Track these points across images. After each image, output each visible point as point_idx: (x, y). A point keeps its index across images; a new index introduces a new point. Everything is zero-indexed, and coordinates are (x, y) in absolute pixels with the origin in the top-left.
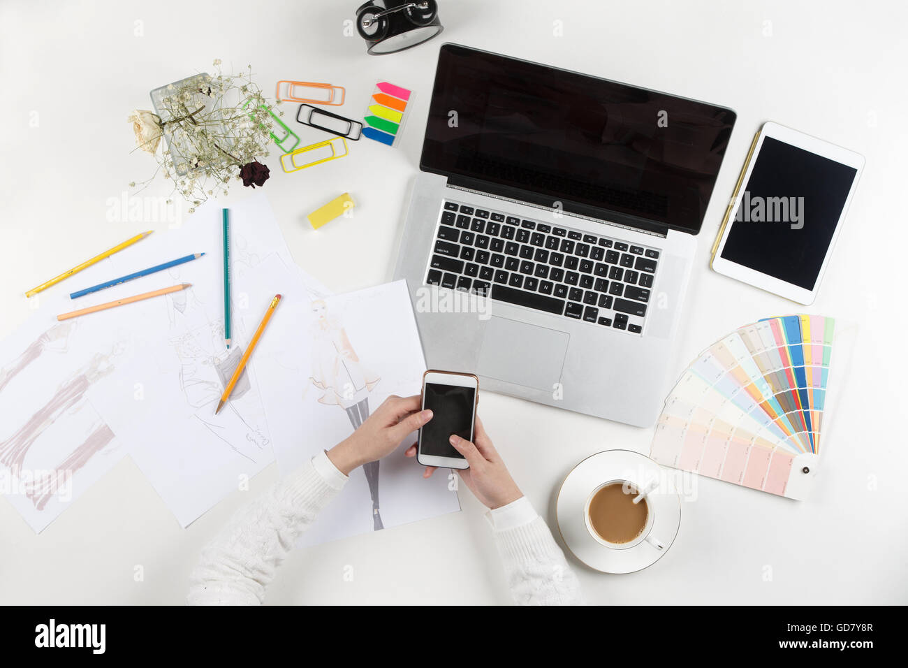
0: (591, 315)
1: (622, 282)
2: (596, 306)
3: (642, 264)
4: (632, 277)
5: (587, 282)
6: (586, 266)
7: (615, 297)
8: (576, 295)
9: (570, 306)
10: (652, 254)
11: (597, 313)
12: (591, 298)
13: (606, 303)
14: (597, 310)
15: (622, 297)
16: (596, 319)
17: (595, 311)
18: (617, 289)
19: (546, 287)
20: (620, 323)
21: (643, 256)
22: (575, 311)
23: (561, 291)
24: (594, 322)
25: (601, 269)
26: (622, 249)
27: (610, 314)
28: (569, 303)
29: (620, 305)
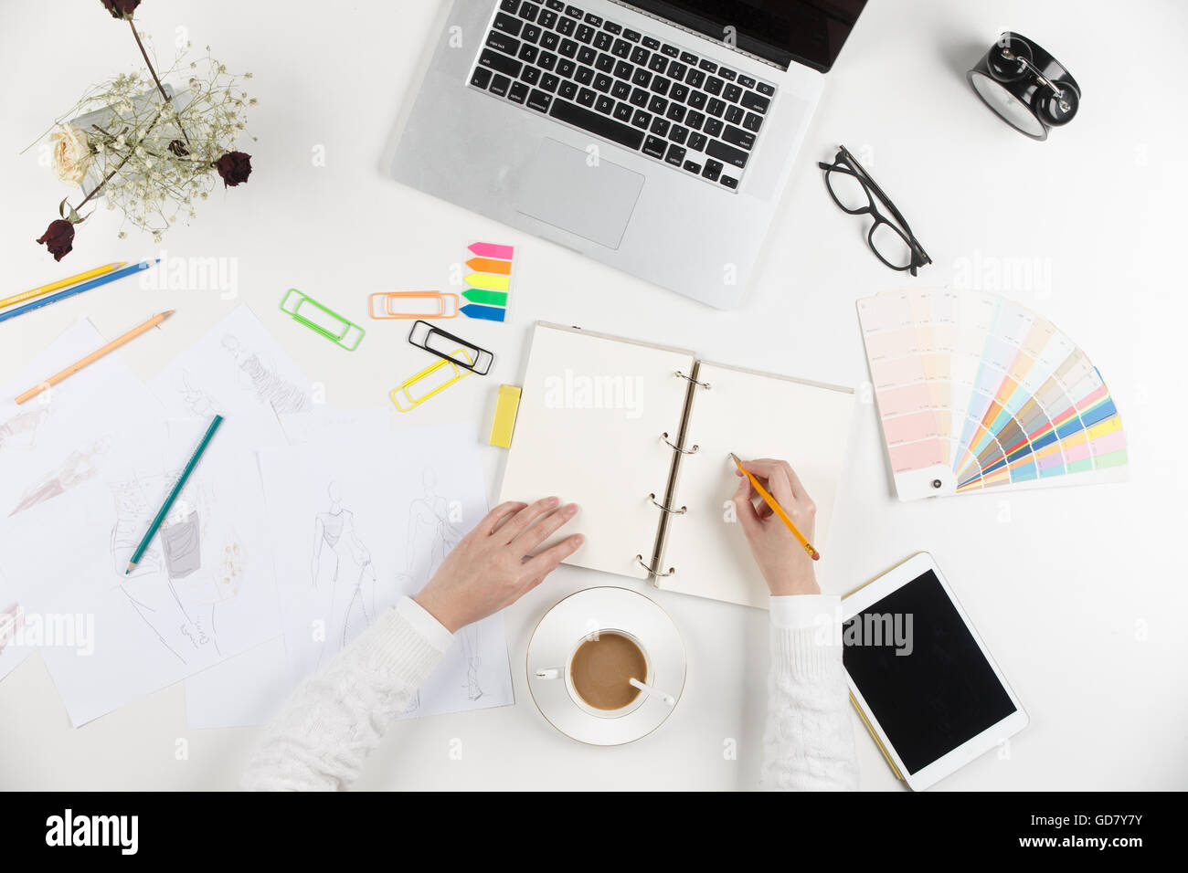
0: (676, 156)
1: (722, 119)
2: (684, 146)
3: (751, 100)
4: (735, 115)
5: (677, 113)
6: (679, 93)
7: (710, 137)
8: (660, 127)
9: (651, 141)
10: (765, 89)
11: (683, 155)
12: (679, 135)
13: (697, 143)
14: (685, 150)
15: (719, 139)
16: (681, 161)
17: (682, 152)
18: (714, 128)
19: (624, 112)
20: (712, 171)
21: (754, 91)
22: (656, 148)
23: (643, 120)
24: (679, 165)
25: (698, 99)
26: (728, 78)
27: (700, 158)
28: (649, 136)
29: (715, 149)
